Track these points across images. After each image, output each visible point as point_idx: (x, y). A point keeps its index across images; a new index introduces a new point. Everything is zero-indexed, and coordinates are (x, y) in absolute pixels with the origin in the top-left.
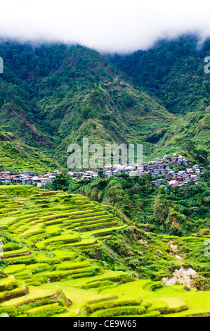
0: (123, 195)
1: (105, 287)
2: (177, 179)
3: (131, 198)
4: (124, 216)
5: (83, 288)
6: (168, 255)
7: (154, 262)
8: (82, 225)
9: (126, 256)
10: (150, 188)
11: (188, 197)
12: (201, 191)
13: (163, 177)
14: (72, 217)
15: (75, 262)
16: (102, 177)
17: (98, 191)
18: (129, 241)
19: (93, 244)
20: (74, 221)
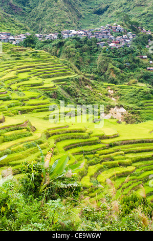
0: (76, 52)
2: (116, 43)
3: (81, 55)
4: (76, 68)
5: (45, 119)
6: (106, 97)
7: (96, 102)
8: (45, 73)
9: (76, 97)
10: (96, 48)
11: (123, 56)
12: (133, 52)
13: (106, 41)
14: (37, 67)
15: (39, 100)
16: (60, 39)
17: (57, 49)
18: (78, 86)
19: (52, 88)
20: (39, 70)
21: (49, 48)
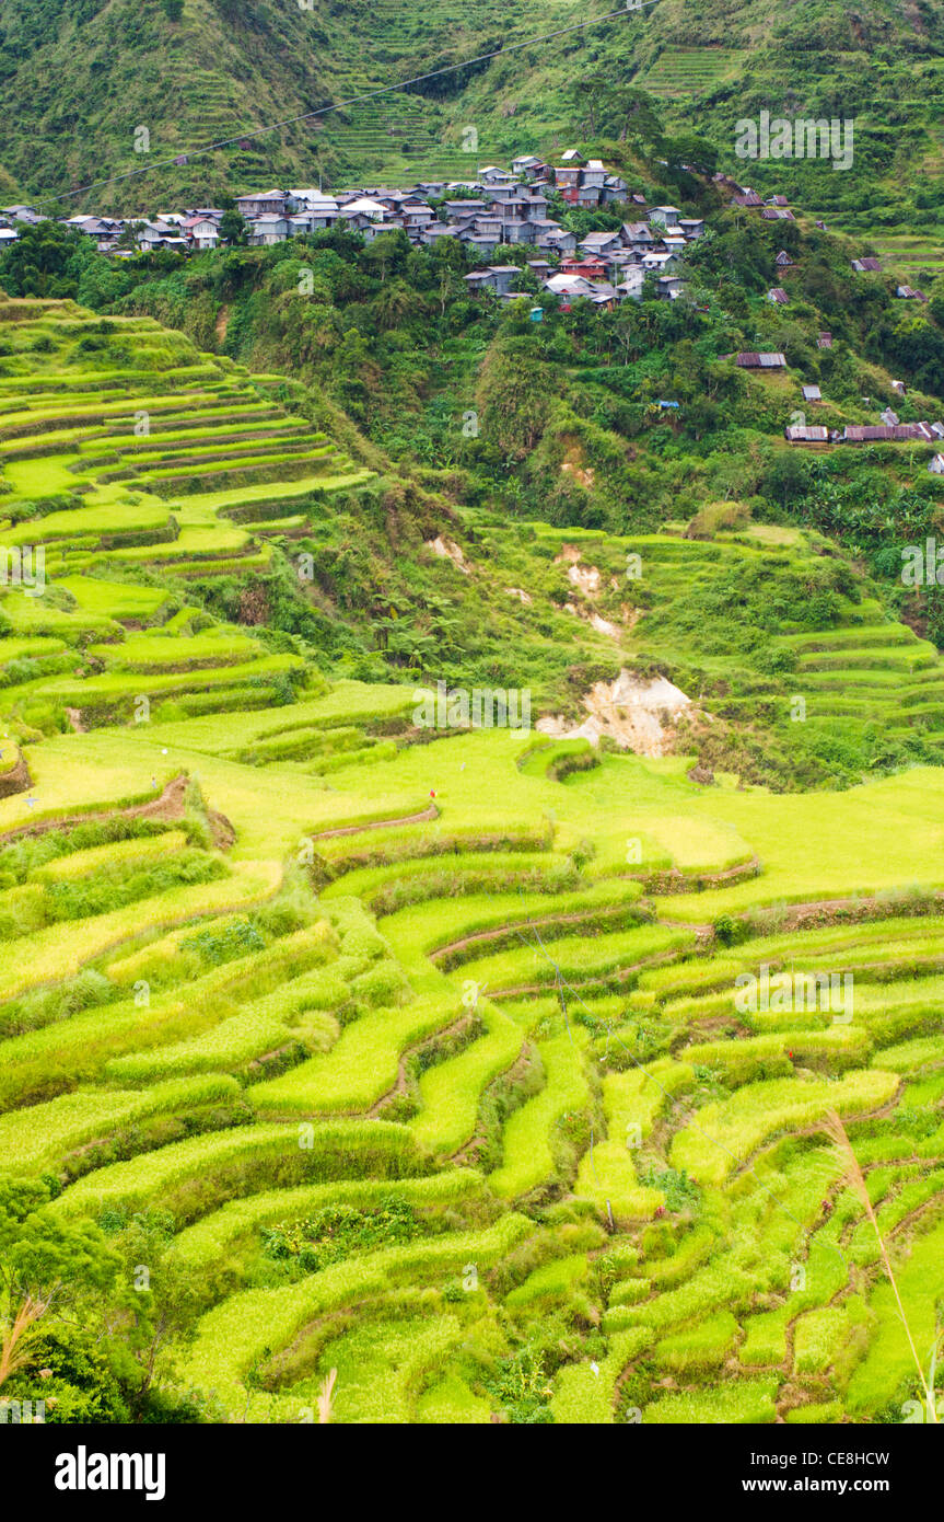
0: (337, 330)
1: (339, 756)
2: (583, 270)
3: (370, 349)
4: (352, 428)
5: (245, 758)
6: (559, 616)
7: (497, 645)
8: (167, 463)
9: (374, 614)
10: (463, 305)
11: (636, 355)
12: (698, 329)
13: (521, 258)
14: (120, 425)
15: (169, 634)
16: (236, 243)
17: (220, 309)
18: (383, 543)
19: (238, 557)
20: (130, 444)
21: (165, 300)
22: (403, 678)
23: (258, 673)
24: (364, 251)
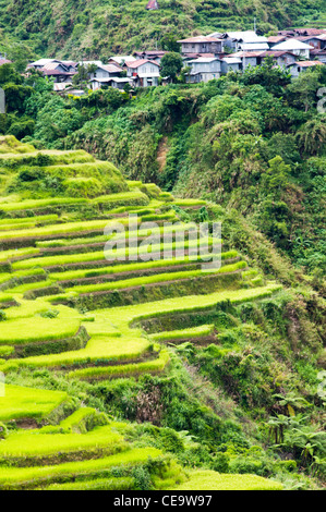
0: (264, 158)
3: (294, 174)
8: (91, 279)
9: (273, 412)
14: (50, 246)
15: (61, 432)
16: (175, 81)
17: (160, 141)
18: (284, 348)
19: (137, 362)
20: (58, 264)
21: (111, 133)
22: (278, 469)
23: (119, 465)
24: (289, 86)
